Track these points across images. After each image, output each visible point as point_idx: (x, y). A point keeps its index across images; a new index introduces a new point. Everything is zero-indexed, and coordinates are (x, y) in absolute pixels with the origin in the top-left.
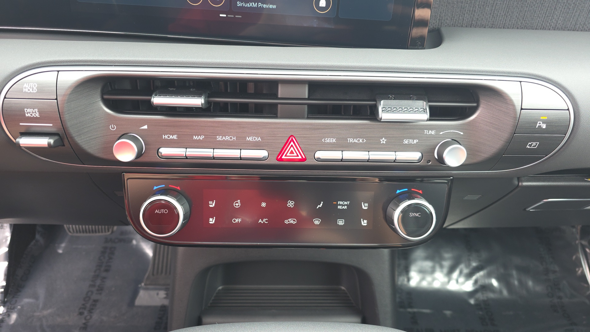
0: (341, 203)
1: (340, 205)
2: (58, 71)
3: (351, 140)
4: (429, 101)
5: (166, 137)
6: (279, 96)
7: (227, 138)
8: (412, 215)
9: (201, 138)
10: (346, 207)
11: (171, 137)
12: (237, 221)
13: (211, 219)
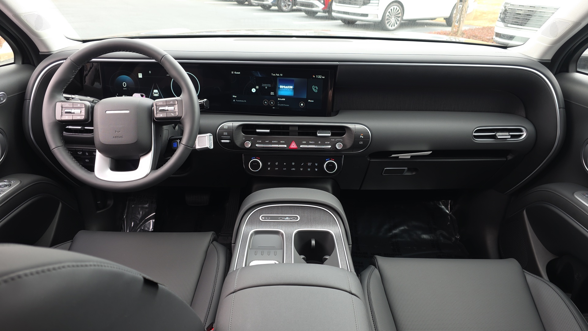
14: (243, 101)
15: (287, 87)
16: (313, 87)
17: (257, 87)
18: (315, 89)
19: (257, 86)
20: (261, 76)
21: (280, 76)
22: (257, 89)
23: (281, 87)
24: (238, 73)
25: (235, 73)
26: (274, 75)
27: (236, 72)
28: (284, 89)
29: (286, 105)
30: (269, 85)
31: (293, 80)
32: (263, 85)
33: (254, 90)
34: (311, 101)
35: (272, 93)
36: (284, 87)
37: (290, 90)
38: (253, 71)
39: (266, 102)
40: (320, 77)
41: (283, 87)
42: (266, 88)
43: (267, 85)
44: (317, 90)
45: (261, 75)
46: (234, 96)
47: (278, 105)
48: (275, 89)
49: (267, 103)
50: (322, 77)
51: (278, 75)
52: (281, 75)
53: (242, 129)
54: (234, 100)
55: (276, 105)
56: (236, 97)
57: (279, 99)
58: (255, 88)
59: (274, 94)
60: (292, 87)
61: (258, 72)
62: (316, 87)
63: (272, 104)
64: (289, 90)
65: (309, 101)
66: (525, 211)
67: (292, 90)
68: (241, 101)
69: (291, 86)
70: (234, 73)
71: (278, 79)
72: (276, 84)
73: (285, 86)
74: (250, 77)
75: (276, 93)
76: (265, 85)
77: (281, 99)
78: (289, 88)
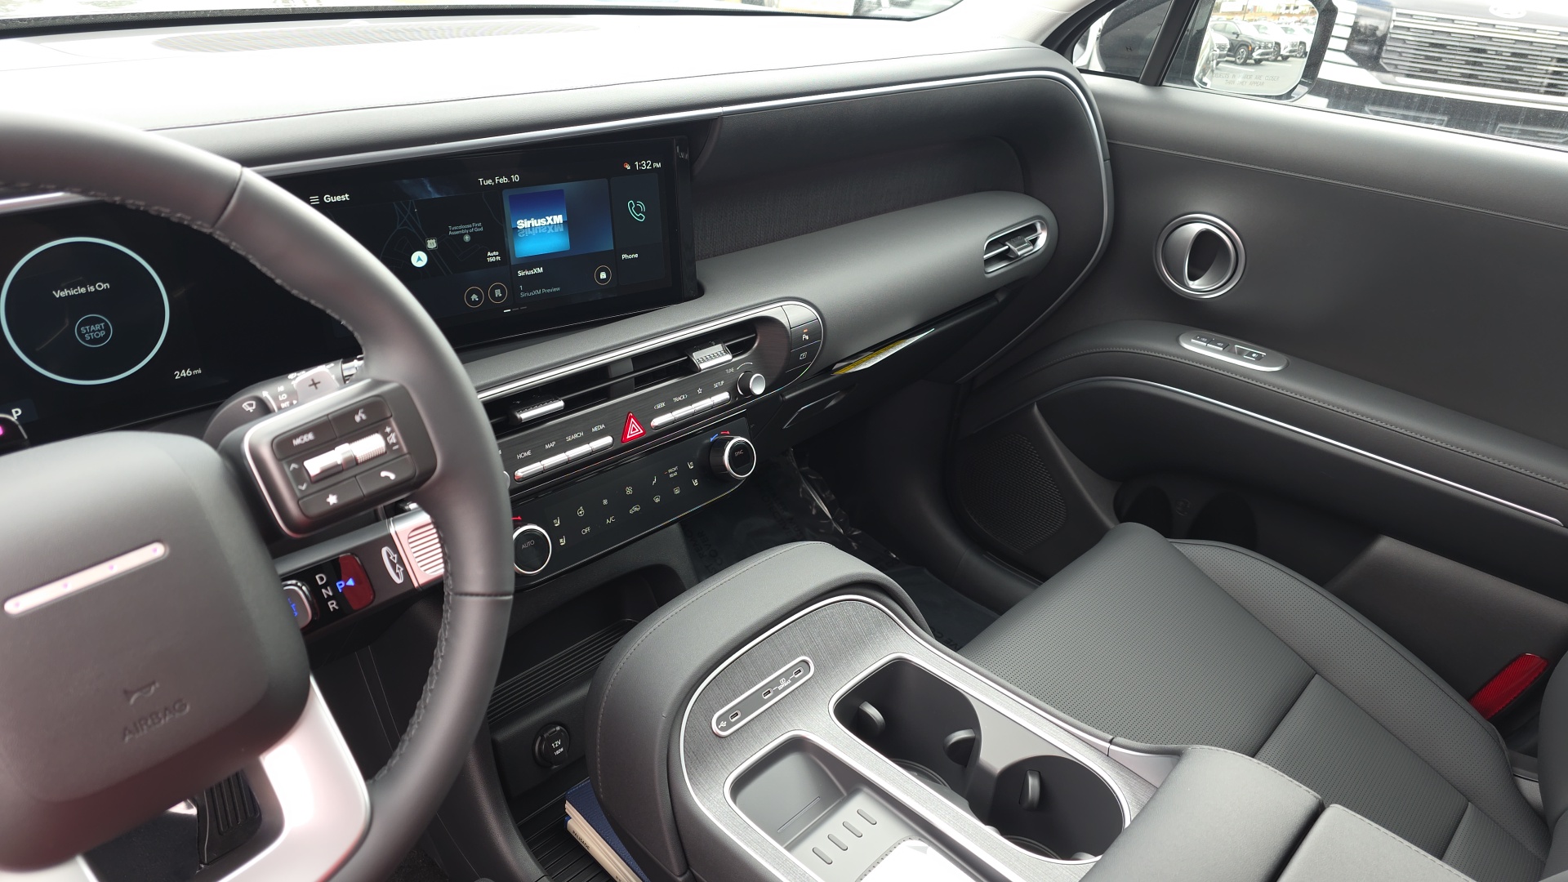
0: (670, 471)
1: (671, 473)
3: (676, 399)
4: (725, 342)
5: (521, 456)
7: (576, 436)
8: (737, 454)
9: (552, 445)
10: (676, 474)
11: (525, 454)
12: (586, 531)
13: (561, 540)
15: (542, 222)
16: (631, 204)
17: (432, 244)
18: (638, 210)
19: (431, 237)
20: (437, 196)
21: (511, 185)
22: (433, 251)
23: (522, 224)
24: (338, 198)
25: (327, 199)
26: (489, 182)
27: (333, 195)
28: (534, 232)
29: (548, 291)
30: (478, 227)
31: (561, 192)
32: (454, 231)
33: (419, 259)
34: (630, 257)
35: (493, 257)
36: (534, 222)
37: (556, 230)
38: (405, 181)
39: (474, 297)
40: (646, 165)
41: (529, 222)
42: (467, 238)
43: (468, 226)
44: (643, 213)
45: (438, 193)
47: (523, 295)
48: (499, 235)
49: (480, 297)
50: (652, 166)
51: (504, 180)
52: (516, 178)
55: (513, 299)
57: (521, 274)
58: (425, 250)
59: (498, 258)
60: (559, 219)
61: (426, 181)
62: (641, 204)
63: (499, 299)
64: (551, 230)
65: (624, 256)
66: (1036, 408)
67: (562, 229)
69: (555, 217)
70: (321, 200)
71: (506, 195)
72: (501, 217)
73: (536, 218)
74: (396, 207)
75: (505, 253)
76: (460, 227)
77: (527, 273)
78: (552, 223)
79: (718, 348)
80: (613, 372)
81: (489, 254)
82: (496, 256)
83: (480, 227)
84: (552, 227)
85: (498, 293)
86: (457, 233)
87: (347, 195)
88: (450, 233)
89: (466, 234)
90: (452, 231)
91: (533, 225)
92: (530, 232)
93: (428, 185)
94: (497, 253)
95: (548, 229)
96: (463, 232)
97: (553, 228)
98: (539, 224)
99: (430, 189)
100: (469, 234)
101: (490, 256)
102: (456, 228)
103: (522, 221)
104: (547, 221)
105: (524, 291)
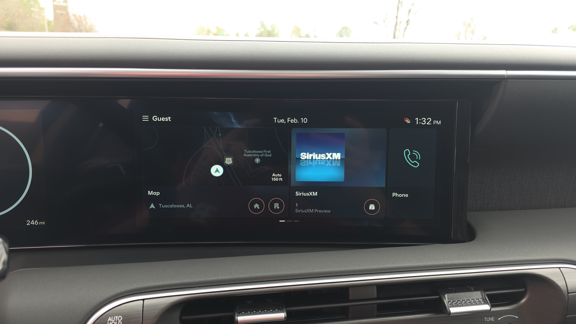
2: (143, 300)
4: (485, 290)
6: (351, 298)
14: (182, 206)
15: (322, 156)
16: (407, 152)
17: (229, 161)
18: (413, 157)
19: (229, 156)
20: (239, 127)
21: (300, 125)
22: (229, 166)
23: (304, 156)
24: (163, 119)
25: (155, 118)
26: (282, 121)
27: (159, 116)
28: (314, 163)
29: (320, 211)
30: (268, 154)
31: (342, 136)
32: (248, 154)
33: (217, 171)
34: (401, 195)
35: (276, 177)
36: (315, 156)
37: (334, 164)
38: (215, 113)
39: (256, 206)
40: (426, 121)
41: (311, 155)
42: (257, 160)
43: (260, 152)
44: (418, 160)
45: (240, 123)
46: (150, 193)
47: (297, 211)
48: (284, 162)
49: (261, 206)
50: (432, 122)
51: (294, 121)
52: (304, 120)
53: (182, 314)
54: (152, 206)
55: (289, 213)
56: (158, 194)
57: (298, 194)
58: (222, 164)
59: (281, 179)
60: (337, 156)
61: (231, 115)
62: (417, 154)
63: (277, 210)
64: (329, 164)
65: (394, 194)
67: (339, 164)
68: (178, 206)
69: (334, 154)
70: (150, 118)
71: (294, 132)
72: (288, 148)
73: (318, 153)
74: (205, 130)
75: (287, 176)
76: (254, 152)
77: (304, 194)
78: (331, 158)
79: (477, 295)
80: (352, 295)
81: (274, 175)
82: (279, 177)
83: (269, 154)
84: (330, 161)
85: (276, 206)
86: (250, 155)
87: (169, 118)
88: (245, 155)
89: (257, 157)
90: (246, 154)
91: (314, 158)
92: (310, 163)
93: (233, 118)
94: (280, 175)
95: (326, 163)
96: (255, 155)
97: (331, 163)
98: (319, 158)
99: (233, 121)
100: (260, 157)
101: (274, 177)
102: (250, 152)
103: (305, 154)
104: (326, 156)
105: (299, 208)
